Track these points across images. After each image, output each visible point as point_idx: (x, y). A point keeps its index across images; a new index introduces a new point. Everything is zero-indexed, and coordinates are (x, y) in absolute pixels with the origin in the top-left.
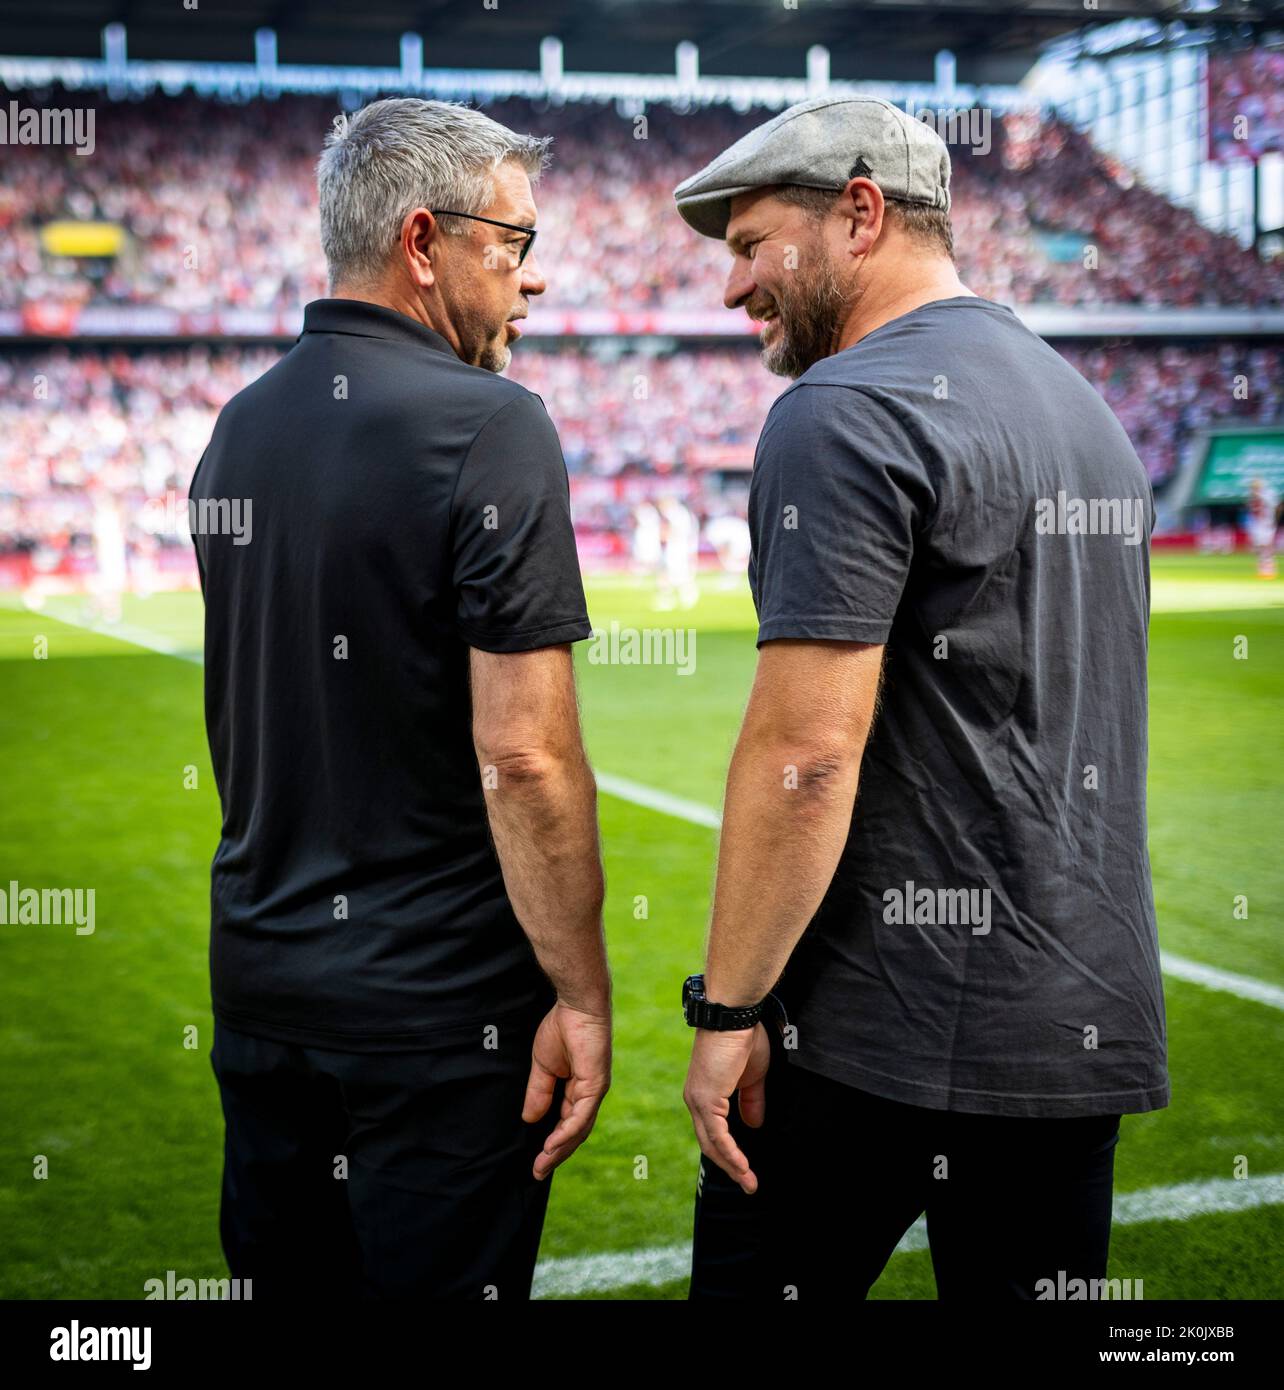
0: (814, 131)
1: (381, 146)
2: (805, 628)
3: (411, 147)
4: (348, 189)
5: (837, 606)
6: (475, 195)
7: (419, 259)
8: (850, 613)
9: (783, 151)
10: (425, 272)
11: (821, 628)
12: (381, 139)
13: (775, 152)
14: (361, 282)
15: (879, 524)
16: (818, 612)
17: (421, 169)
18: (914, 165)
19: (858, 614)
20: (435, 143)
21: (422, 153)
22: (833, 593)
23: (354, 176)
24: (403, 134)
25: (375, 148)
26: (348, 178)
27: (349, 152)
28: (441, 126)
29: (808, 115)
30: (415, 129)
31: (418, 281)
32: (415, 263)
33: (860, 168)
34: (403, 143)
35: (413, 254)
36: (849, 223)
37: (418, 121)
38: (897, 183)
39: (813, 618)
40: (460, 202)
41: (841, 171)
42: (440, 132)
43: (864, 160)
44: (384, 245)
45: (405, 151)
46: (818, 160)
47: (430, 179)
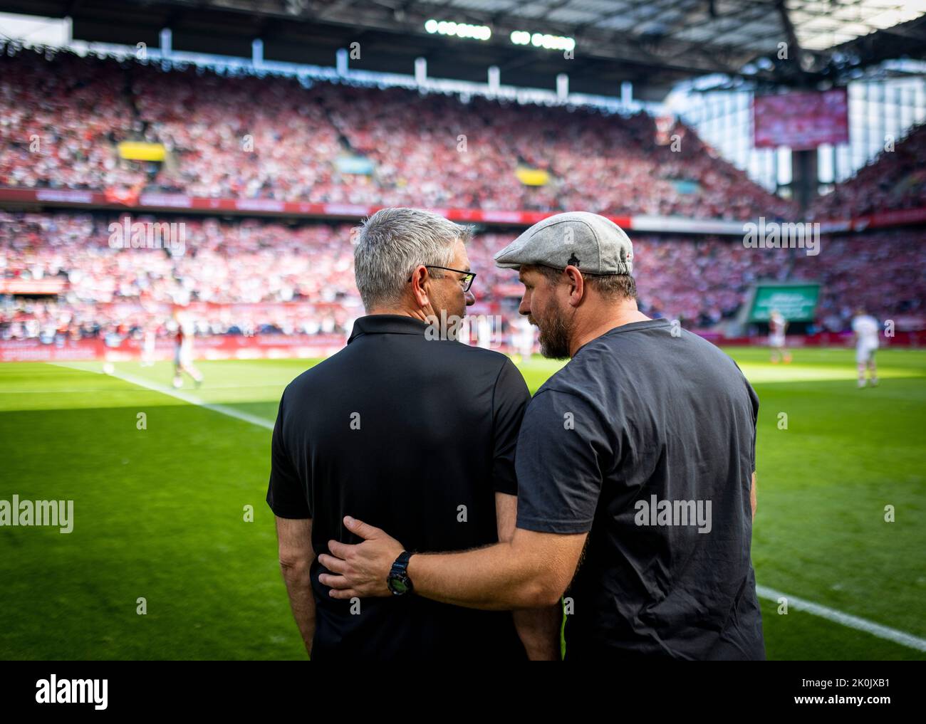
0: (551, 238)
1: (397, 234)
2: (552, 527)
3: (413, 234)
4: (379, 256)
5: (569, 515)
6: (446, 256)
7: (421, 292)
8: (575, 519)
9: (535, 248)
10: (424, 298)
11: (561, 528)
12: (396, 230)
13: (531, 249)
14: (389, 303)
15: (588, 471)
16: (558, 518)
17: (419, 245)
18: (602, 257)
19: (578, 519)
20: (424, 231)
21: (418, 236)
22: (567, 509)
23: (383, 249)
24: (407, 227)
25: (393, 234)
26: (378, 250)
27: (378, 238)
28: (425, 223)
29: (549, 229)
30: (412, 224)
31: (420, 303)
32: (419, 294)
33: (574, 260)
34: (408, 232)
35: (418, 289)
36: (570, 288)
37: (413, 220)
38: (593, 266)
39: (557, 521)
40: (439, 261)
41: (563, 261)
42: (426, 226)
43: (575, 255)
44: (401, 285)
45: (409, 236)
46: (552, 255)
47: (424, 249)
